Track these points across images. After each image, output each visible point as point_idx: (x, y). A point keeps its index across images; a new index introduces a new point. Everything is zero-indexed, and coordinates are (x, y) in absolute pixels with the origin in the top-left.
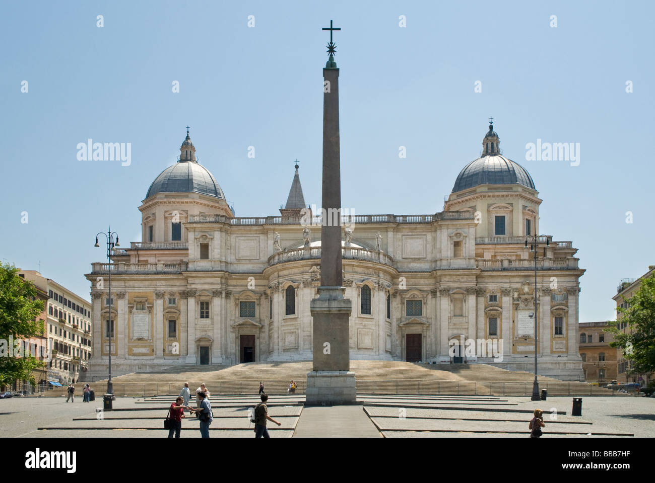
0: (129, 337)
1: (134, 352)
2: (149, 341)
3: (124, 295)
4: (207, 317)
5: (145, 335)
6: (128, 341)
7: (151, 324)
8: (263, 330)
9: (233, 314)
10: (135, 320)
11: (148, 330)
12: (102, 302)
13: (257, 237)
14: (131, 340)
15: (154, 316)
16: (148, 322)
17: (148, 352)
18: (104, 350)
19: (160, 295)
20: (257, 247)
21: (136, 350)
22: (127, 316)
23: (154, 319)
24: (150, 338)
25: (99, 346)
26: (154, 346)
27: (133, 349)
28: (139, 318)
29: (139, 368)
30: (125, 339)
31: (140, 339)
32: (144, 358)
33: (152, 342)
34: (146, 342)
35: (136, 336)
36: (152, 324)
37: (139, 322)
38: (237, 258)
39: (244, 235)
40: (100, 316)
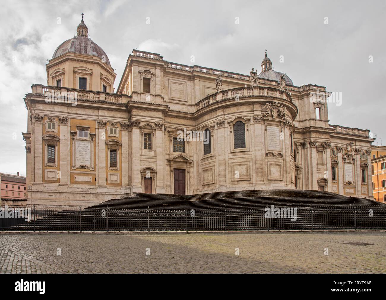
0: (71, 164)
1: (77, 180)
2: (91, 169)
3: (67, 120)
4: (150, 148)
5: (88, 164)
6: (71, 168)
7: (93, 153)
8: (192, 165)
9: (168, 148)
10: (77, 147)
11: (91, 159)
12: (44, 125)
13: (185, 82)
14: (74, 167)
15: (97, 144)
16: (90, 150)
17: (91, 180)
18: (46, 176)
19: (102, 124)
20: (185, 90)
21: (79, 178)
22: (69, 143)
23: (97, 148)
24: (92, 167)
25: (40, 172)
26: (97, 175)
27: (76, 176)
28: (81, 145)
29: (82, 197)
30: (67, 166)
31: (83, 167)
32: (87, 186)
33: (95, 171)
34: (88, 170)
35: (78, 163)
36: (95, 152)
37: (81, 150)
38: (170, 98)
39: (175, 79)
40: (41, 139)
